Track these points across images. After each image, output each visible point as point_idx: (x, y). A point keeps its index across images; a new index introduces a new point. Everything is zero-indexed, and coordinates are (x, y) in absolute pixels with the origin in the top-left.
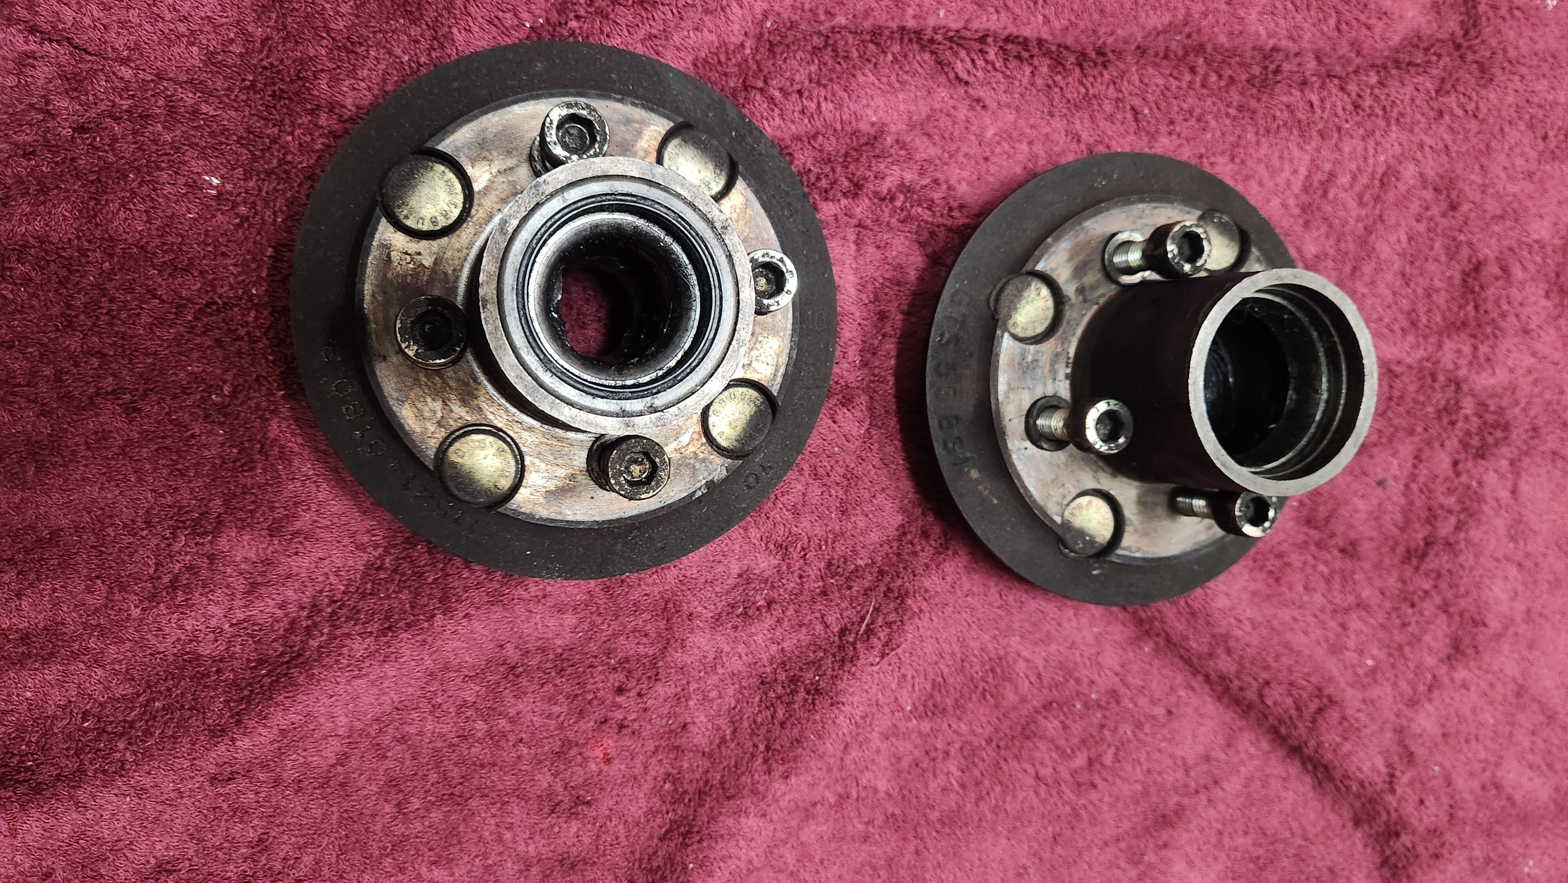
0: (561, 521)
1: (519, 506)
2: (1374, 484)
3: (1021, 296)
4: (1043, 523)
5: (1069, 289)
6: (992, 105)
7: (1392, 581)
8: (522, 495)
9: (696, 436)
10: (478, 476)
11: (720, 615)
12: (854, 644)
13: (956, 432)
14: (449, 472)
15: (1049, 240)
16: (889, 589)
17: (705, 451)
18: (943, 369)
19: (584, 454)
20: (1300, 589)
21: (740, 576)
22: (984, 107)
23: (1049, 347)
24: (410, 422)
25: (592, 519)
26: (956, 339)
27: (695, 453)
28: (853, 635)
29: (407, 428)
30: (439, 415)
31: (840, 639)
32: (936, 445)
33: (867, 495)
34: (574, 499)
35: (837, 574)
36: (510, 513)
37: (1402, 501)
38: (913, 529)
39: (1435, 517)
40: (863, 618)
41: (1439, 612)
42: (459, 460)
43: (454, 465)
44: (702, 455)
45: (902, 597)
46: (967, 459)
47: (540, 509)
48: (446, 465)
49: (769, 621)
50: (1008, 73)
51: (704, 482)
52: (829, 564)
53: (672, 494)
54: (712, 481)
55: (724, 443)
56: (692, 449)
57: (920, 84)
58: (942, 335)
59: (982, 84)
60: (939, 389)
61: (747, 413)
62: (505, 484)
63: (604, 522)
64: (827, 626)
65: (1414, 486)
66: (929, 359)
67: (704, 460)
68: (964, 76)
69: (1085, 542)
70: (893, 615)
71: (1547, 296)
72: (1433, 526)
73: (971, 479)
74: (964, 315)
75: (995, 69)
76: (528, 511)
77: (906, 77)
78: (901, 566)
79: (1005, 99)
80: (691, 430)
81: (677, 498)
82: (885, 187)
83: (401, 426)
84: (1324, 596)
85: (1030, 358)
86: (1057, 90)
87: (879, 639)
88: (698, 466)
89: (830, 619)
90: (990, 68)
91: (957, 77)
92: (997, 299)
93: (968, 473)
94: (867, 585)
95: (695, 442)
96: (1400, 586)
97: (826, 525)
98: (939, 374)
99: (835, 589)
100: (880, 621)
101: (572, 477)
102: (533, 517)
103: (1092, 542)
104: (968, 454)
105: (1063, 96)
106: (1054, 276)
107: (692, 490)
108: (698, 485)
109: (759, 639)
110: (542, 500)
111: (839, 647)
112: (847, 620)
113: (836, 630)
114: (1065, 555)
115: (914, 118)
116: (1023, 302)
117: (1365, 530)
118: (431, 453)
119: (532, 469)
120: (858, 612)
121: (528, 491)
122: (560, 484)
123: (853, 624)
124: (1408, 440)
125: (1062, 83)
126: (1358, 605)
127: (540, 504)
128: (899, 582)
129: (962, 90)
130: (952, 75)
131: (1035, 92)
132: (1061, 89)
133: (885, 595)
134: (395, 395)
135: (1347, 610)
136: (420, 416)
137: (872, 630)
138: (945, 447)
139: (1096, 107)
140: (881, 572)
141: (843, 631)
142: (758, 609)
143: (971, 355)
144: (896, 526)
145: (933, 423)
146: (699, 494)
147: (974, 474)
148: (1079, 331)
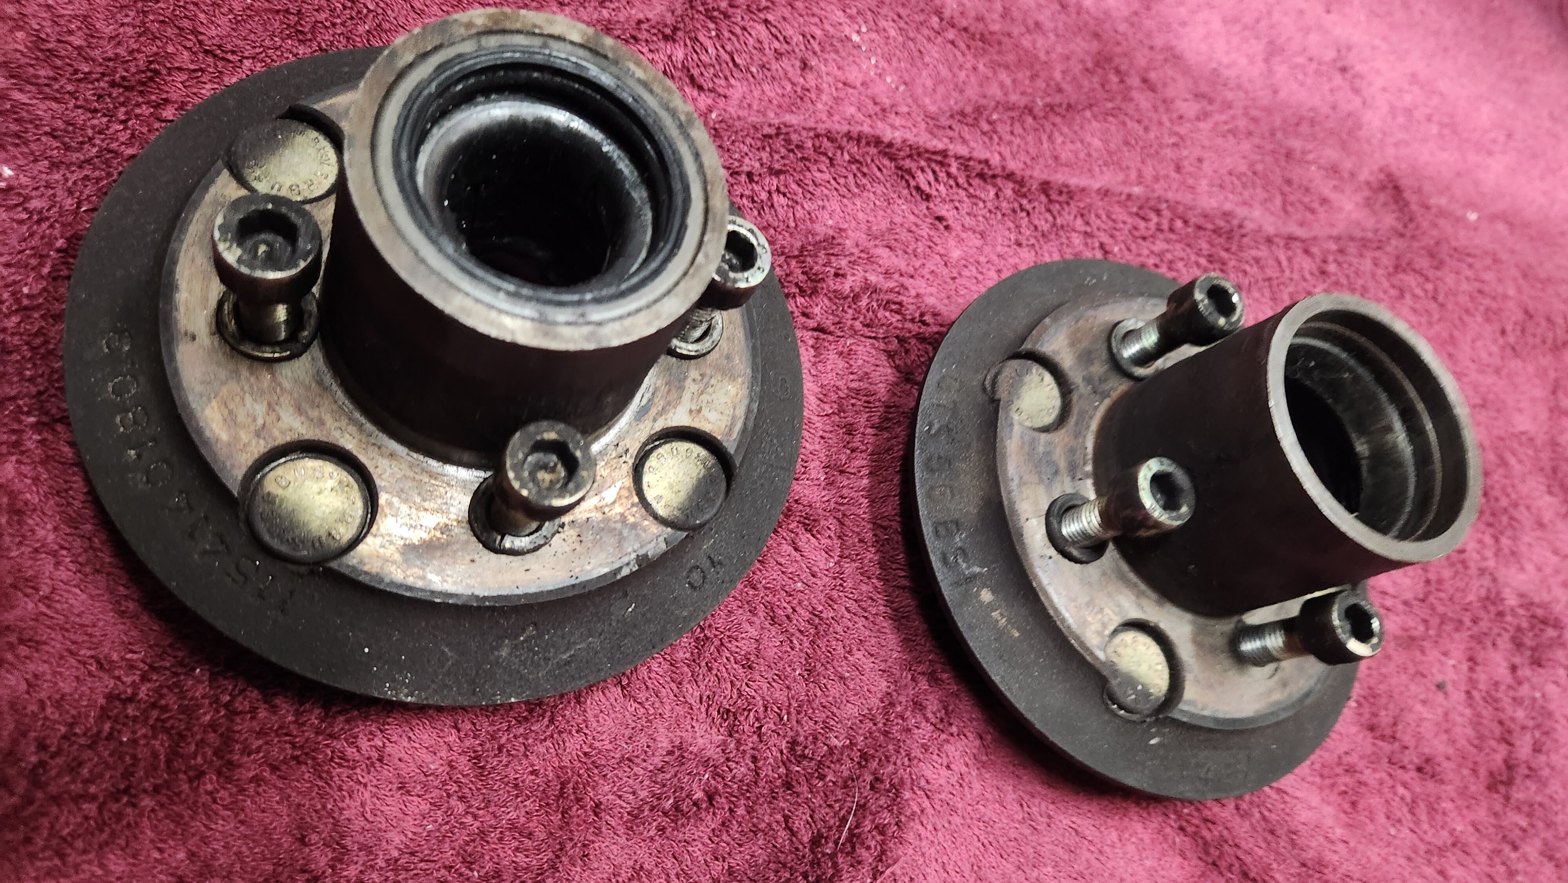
0: (422, 590)
1: (361, 562)
2: (1434, 688)
3: (1021, 381)
4: (1083, 659)
5: (1076, 376)
6: (957, 227)
7: (1481, 814)
8: (369, 546)
9: (625, 493)
10: (304, 517)
11: (640, 809)
12: (833, 856)
13: (958, 540)
14: (260, 507)
15: (1047, 320)
16: (877, 779)
17: (636, 515)
18: (934, 464)
19: (467, 500)
20: (1381, 818)
21: (671, 753)
22: (947, 228)
23: (1060, 438)
24: (214, 426)
25: (469, 592)
26: (947, 429)
27: (622, 515)
28: (831, 845)
29: (208, 433)
30: (260, 422)
31: (812, 851)
32: (933, 558)
33: (840, 650)
34: (446, 559)
35: (804, 757)
36: (346, 571)
37: (1468, 712)
38: (903, 699)
39: (1509, 732)
40: (844, 820)
41: (1545, 860)
42: (279, 492)
43: (270, 499)
44: (631, 520)
45: (896, 789)
46: (974, 577)
47: (393, 569)
48: (258, 498)
49: (711, 822)
50: (971, 190)
51: (634, 556)
52: (793, 743)
53: (588, 567)
54: (646, 556)
55: (661, 511)
56: (618, 509)
57: (879, 192)
58: (931, 425)
59: (944, 201)
60: (932, 488)
61: (694, 475)
62: (345, 534)
63: (485, 598)
64: (793, 834)
65: (1475, 693)
66: (917, 453)
67: (634, 526)
68: (924, 187)
69: (1136, 692)
70: (886, 814)
71: (1550, 493)
72: (1510, 744)
73: (981, 603)
74: (954, 402)
75: (958, 185)
76: (374, 571)
77: (864, 181)
78: (891, 747)
79: (969, 221)
80: (619, 484)
81: (595, 574)
82: (847, 286)
83: (200, 432)
84: (1412, 831)
85: (1041, 449)
86: (1024, 214)
87: (868, 848)
88: (625, 532)
89: (798, 824)
90: (952, 182)
91: (918, 188)
92: (994, 383)
93: (978, 594)
94: (846, 774)
95: (624, 501)
96: (1492, 820)
97: (788, 688)
98: (929, 468)
99: (802, 780)
100: (867, 825)
101: (445, 529)
102: (381, 580)
103: (1146, 694)
104: (977, 569)
105: (1030, 222)
106: (1057, 359)
107: (616, 565)
108: (626, 560)
109: (697, 850)
110: (397, 557)
111: (812, 863)
112: (820, 825)
113: (806, 839)
114: (1112, 712)
115: (874, 228)
116: (1025, 388)
117: (1438, 746)
118: (239, 473)
119: (387, 511)
120: (836, 813)
121: (378, 541)
122: (426, 536)
123: (830, 828)
124: (1456, 636)
125: (1028, 207)
126: (1454, 845)
127: (394, 562)
128: (891, 768)
129: (923, 205)
130: (913, 183)
131: (999, 216)
132: (1028, 214)
133: (872, 788)
134: (198, 388)
135: (1441, 851)
136: (231, 419)
137: (859, 836)
138: (944, 559)
139: (1064, 240)
140: (864, 756)
141: (816, 841)
142: (695, 804)
143: (969, 446)
144: (879, 696)
145: (927, 530)
146: (625, 572)
147: (986, 596)
148: (1094, 425)
